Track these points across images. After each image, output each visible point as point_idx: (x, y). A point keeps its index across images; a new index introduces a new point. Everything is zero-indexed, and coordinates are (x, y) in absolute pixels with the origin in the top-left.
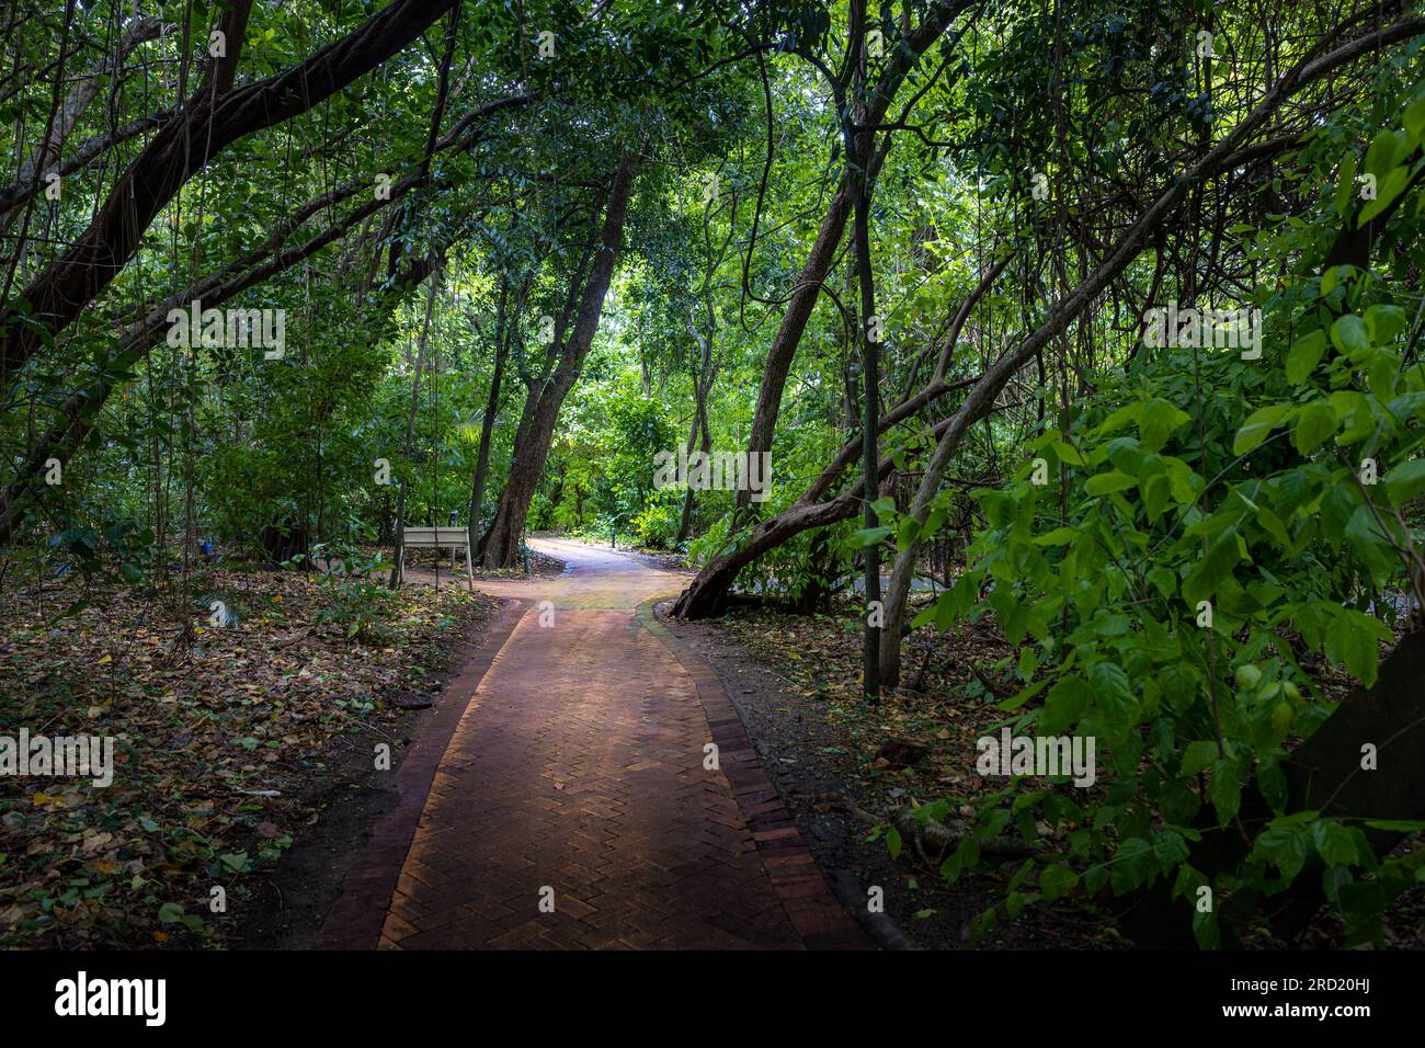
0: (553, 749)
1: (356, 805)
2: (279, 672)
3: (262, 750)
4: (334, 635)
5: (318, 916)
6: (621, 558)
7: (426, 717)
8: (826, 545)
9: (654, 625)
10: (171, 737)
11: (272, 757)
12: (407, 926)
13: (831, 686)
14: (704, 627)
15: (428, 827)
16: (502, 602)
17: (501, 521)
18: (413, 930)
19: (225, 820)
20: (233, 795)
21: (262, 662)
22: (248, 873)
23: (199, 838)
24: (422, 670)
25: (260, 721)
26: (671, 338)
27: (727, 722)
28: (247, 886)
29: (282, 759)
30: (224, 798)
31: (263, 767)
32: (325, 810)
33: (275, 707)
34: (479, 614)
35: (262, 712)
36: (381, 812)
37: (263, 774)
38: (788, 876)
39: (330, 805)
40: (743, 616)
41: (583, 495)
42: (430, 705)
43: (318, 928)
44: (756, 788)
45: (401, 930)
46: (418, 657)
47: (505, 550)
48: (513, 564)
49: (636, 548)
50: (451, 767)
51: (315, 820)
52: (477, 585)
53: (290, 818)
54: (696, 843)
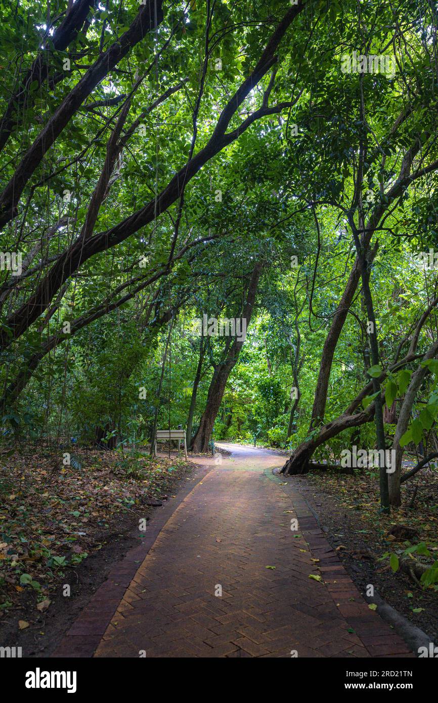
0: (218, 525)
1: (119, 543)
2: (95, 487)
3: (82, 517)
4: (122, 474)
5: (94, 588)
6: (258, 451)
7: (159, 509)
8: (359, 438)
9: (272, 477)
10: (43, 509)
11: (85, 520)
12: (136, 596)
13: (364, 504)
14: (297, 478)
15: (152, 554)
16: (200, 466)
17: (201, 430)
18: (139, 598)
19: (59, 543)
20: (65, 533)
21: (88, 483)
22: (65, 566)
23: (46, 549)
24: (159, 490)
25: (83, 505)
26: (281, 347)
27: (307, 517)
28: (63, 572)
29: (90, 521)
30: (60, 534)
31: (80, 524)
32: (106, 544)
33: (90, 500)
34: (189, 470)
35: (84, 502)
36: (131, 547)
37: (80, 527)
38: (338, 588)
39: (108, 543)
40: (318, 474)
41: (241, 422)
42: (161, 505)
43: (94, 593)
44: (321, 547)
45: (133, 598)
46: (158, 485)
47: (203, 444)
48: (206, 451)
49: (266, 447)
50: (167, 530)
51: (100, 547)
52: (189, 459)
53: (88, 546)
54: (287, 569)
